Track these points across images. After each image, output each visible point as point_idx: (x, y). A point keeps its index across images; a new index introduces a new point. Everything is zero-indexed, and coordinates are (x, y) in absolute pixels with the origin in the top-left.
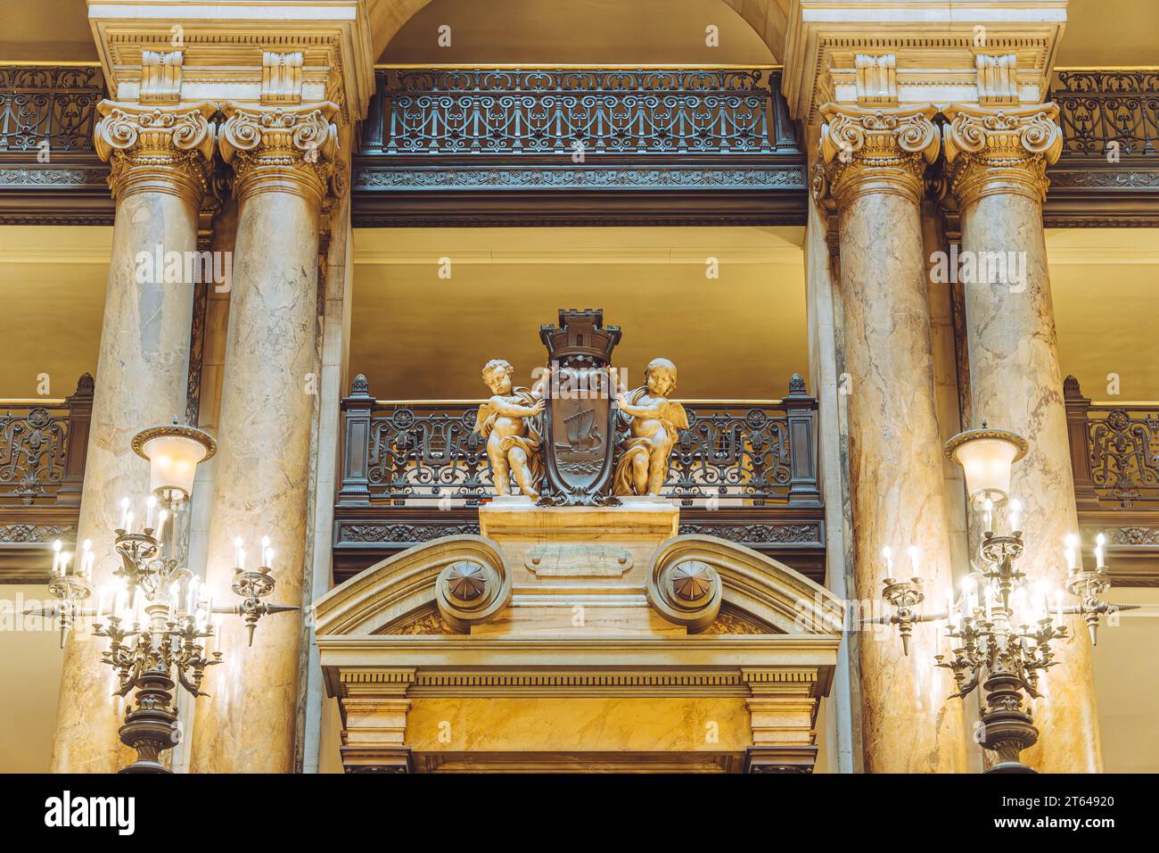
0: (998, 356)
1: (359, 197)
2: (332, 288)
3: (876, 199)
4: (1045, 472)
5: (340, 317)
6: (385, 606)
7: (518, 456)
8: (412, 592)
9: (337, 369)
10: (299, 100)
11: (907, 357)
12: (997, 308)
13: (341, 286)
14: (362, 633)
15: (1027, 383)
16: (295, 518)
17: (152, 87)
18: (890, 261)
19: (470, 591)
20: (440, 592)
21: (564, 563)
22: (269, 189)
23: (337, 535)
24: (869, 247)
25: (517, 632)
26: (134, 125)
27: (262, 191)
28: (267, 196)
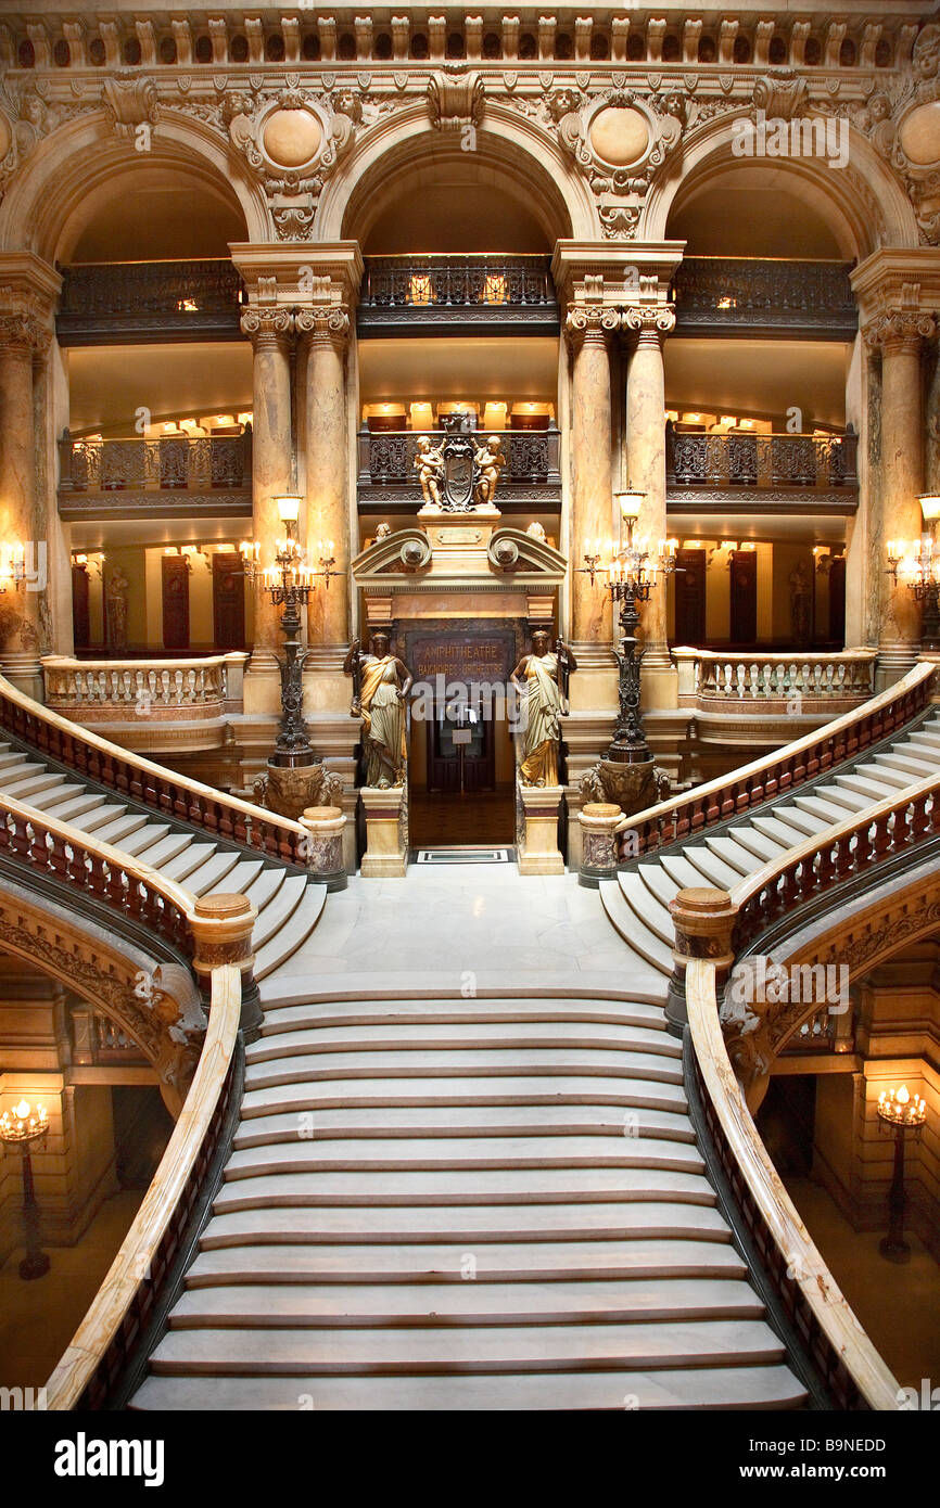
0: (639, 433)
1: (359, 328)
2: (350, 379)
3: (590, 352)
4: (655, 490)
5: (354, 393)
6: (380, 561)
7: (433, 485)
8: (391, 554)
9: (355, 421)
10: (328, 302)
11: (600, 434)
12: (640, 409)
13: (354, 377)
14: (370, 573)
15: (650, 447)
16: (340, 512)
17: (265, 297)
18: (595, 385)
19: (414, 556)
20: (402, 554)
21: (453, 537)
22: (320, 349)
23: (359, 499)
24: (586, 377)
25: (434, 572)
26: (257, 318)
27: (316, 350)
28: (319, 353)
